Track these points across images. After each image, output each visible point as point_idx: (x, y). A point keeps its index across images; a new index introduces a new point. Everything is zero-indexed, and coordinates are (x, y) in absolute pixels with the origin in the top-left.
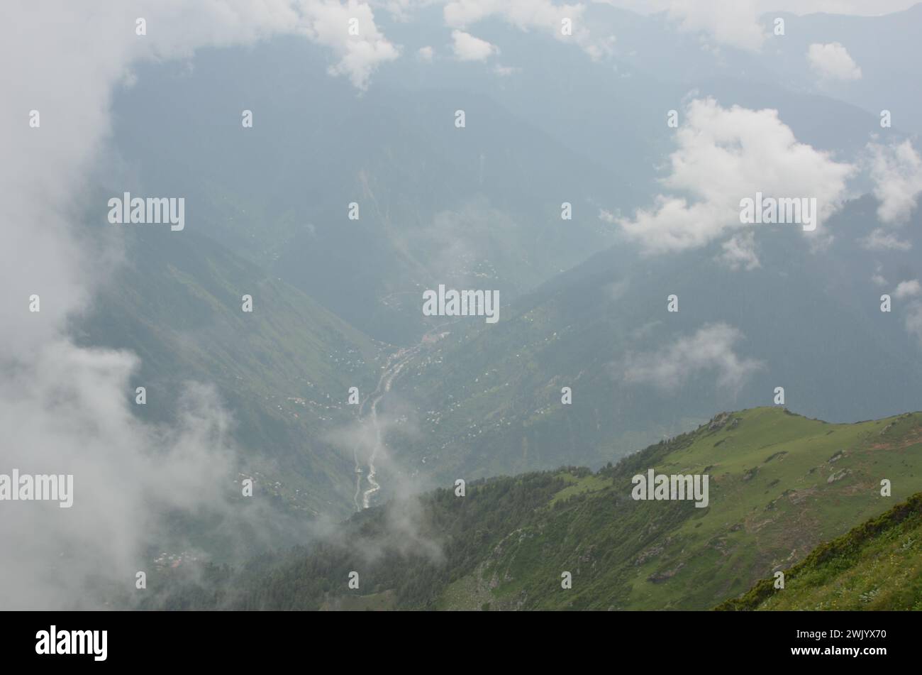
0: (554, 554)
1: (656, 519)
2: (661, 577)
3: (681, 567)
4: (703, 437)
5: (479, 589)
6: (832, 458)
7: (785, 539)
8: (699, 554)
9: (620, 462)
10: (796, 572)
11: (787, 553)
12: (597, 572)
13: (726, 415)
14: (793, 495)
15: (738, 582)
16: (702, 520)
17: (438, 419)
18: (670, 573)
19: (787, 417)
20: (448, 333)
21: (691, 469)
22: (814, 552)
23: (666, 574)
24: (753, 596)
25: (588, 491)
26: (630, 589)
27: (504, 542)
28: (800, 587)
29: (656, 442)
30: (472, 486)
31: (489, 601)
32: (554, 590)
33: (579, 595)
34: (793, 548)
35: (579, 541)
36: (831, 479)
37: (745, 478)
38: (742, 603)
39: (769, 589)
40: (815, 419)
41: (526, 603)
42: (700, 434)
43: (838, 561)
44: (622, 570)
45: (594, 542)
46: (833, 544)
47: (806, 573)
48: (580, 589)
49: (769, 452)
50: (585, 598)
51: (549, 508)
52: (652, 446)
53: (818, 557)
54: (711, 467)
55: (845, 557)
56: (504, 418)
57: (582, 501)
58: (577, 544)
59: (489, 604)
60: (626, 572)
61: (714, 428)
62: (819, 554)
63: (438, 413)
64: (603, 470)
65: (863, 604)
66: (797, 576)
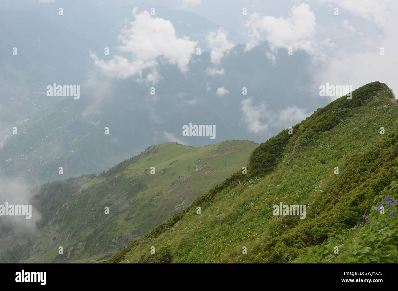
0: (82, 212)
1: (126, 193)
2: (130, 217)
3: (137, 212)
4: (143, 157)
5: (51, 231)
6: (197, 161)
7: (180, 197)
8: (145, 206)
9: (108, 170)
10: (188, 209)
11: (181, 202)
12: (102, 218)
13: (152, 147)
14: (182, 178)
15: (162, 216)
16: (145, 192)
17: (26, 158)
18: (133, 215)
19: (178, 145)
20: (28, 120)
21: (139, 171)
22: (195, 201)
23: (131, 216)
24: (172, 221)
25: (95, 184)
26: (117, 224)
27: (60, 210)
28: (191, 216)
29: (123, 160)
30: (44, 186)
31: (56, 236)
32: (84, 228)
33: (95, 229)
34: (183, 200)
35: (93, 206)
36: (197, 170)
37: (162, 173)
38: (167, 225)
39: (178, 217)
40: (189, 146)
41: (72, 235)
42: (141, 156)
43: (205, 203)
44: (113, 216)
45: (100, 206)
46: (203, 197)
47: (193, 210)
48: (95, 226)
49: (171, 161)
50: (98, 230)
51: (79, 193)
52: (122, 162)
53: (197, 202)
54: (147, 169)
55: (208, 202)
56: (56, 155)
57: (93, 189)
58: (92, 207)
59: (56, 237)
60: (114, 217)
61: (147, 153)
62: (197, 201)
63: (26, 155)
64: (101, 175)
65: (217, 220)
66: (189, 211)
